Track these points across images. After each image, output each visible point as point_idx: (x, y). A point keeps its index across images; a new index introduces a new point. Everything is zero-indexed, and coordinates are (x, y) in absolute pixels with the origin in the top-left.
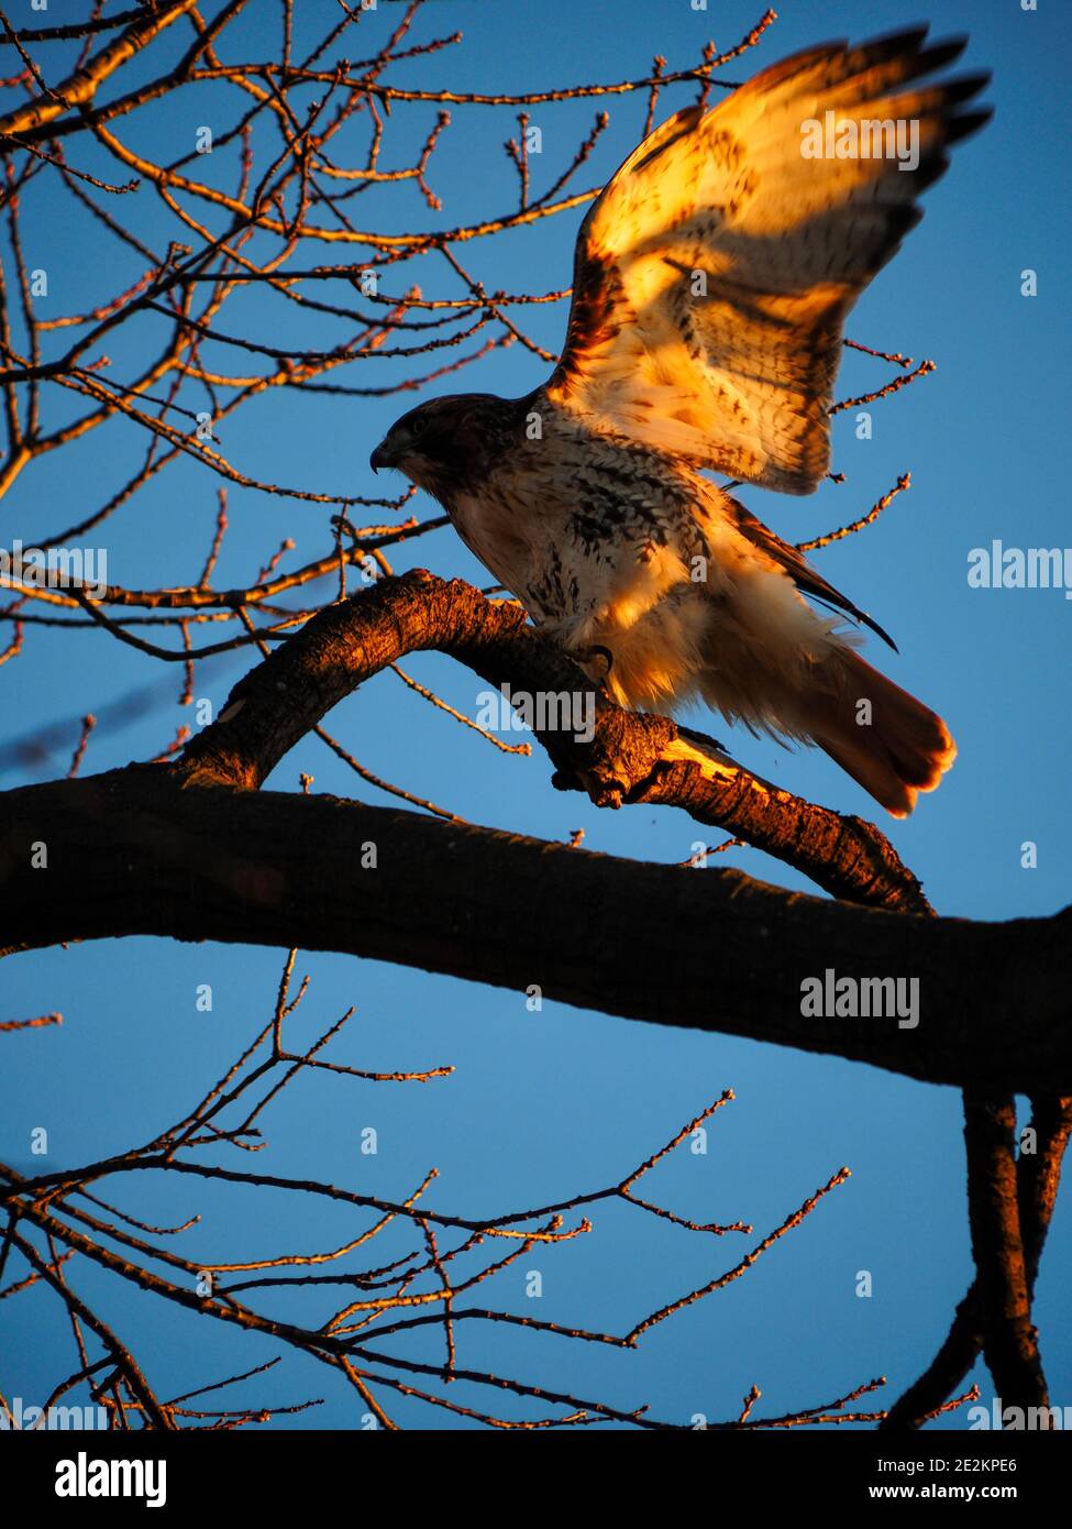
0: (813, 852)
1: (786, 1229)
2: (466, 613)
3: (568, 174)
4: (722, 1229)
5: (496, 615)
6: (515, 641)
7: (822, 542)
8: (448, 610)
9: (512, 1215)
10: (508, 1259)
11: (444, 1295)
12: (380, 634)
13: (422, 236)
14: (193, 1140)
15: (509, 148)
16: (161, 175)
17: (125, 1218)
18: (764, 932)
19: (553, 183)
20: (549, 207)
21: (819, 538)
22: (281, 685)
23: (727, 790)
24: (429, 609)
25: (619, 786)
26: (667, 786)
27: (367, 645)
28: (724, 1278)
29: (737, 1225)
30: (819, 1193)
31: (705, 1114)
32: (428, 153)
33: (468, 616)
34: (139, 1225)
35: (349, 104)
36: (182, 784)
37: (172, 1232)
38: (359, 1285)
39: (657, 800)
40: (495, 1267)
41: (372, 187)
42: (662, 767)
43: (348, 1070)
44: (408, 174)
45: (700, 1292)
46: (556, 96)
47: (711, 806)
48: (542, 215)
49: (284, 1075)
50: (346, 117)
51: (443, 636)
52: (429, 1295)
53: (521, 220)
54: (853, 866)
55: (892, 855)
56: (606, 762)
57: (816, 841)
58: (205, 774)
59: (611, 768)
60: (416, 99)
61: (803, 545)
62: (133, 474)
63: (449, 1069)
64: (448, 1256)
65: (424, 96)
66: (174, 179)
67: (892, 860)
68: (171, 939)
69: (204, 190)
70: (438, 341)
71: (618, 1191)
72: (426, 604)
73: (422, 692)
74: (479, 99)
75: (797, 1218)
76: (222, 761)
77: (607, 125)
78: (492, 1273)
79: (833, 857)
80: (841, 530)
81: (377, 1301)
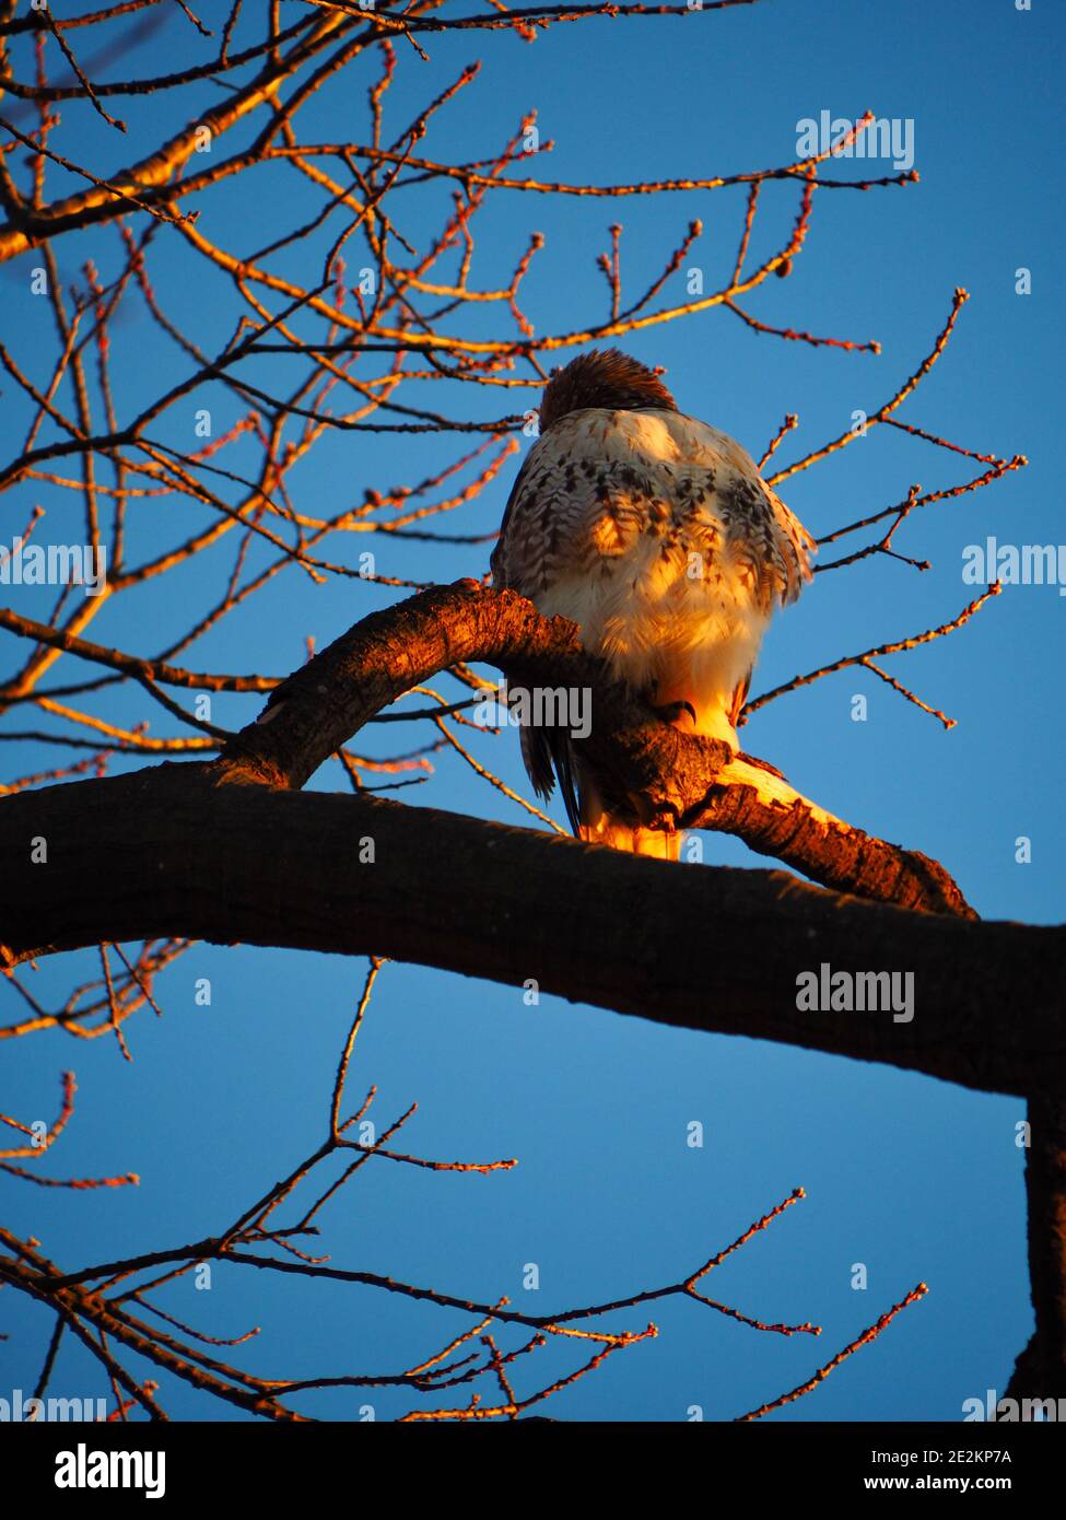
0: (873, 887)
1: (860, 1344)
2: (516, 624)
3: (659, 283)
4: (790, 1329)
5: (547, 627)
6: (567, 655)
7: (909, 643)
8: (498, 619)
9: (574, 1311)
10: (575, 1375)
11: (508, 1410)
12: (425, 642)
13: (508, 343)
14: (249, 1237)
15: (602, 263)
16: (238, 267)
17: (182, 1327)
18: (812, 933)
19: (644, 293)
20: (640, 320)
21: (906, 640)
22: (322, 689)
23: (784, 818)
24: (477, 618)
25: (672, 808)
26: (722, 811)
27: (413, 651)
28: (795, 1391)
29: (806, 1326)
30: (895, 1308)
31: (775, 1212)
32: (521, 276)
33: (518, 627)
34: (196, 1335)
35: (444, 239)
36: (216, 782)
37: (230, 1343)
38: (416, 1386)
39: (711, 826)
40: (561, 1382)
41: (460, 307)
42: (716, 791)
43: (406, 1159)
44: (499, 295)
45: (770, 1406)
46: (644, 189)
47: (768, 834)
48: (633, 327)
49: (344, 1171)
50: (441, 252)
51: (492, 647)
52: (492, 1409)
53: (610, 331)
54: (915, 903)
55: (955, 893)
56: (658, 782)
57: (877, 876)
58: (242, 773)
59: (664, 789)
60: (500, 185)
61: (890, 646)
62: (215, 604)
63: (511, 1163)
64: (509, 1357)
65: (508, 183)
66: (252, 272)
67: (956, 898)
68: (203, 942)
69: (283, 284)
70: (512, 417)
71: (683, 1288)
72: (474, 612)
73: (491, 780)
74: (565, 189)
75: (872, 1333)
76: (260, 763)
77: (700, 233)
78: (558, 1389)
79: (894, 893)
80: (928, 632)
81: (438, 1411)
